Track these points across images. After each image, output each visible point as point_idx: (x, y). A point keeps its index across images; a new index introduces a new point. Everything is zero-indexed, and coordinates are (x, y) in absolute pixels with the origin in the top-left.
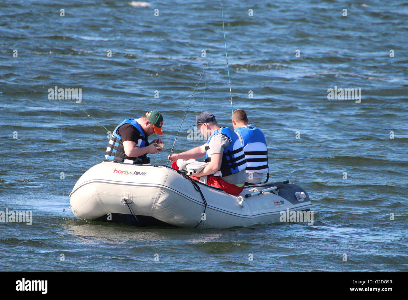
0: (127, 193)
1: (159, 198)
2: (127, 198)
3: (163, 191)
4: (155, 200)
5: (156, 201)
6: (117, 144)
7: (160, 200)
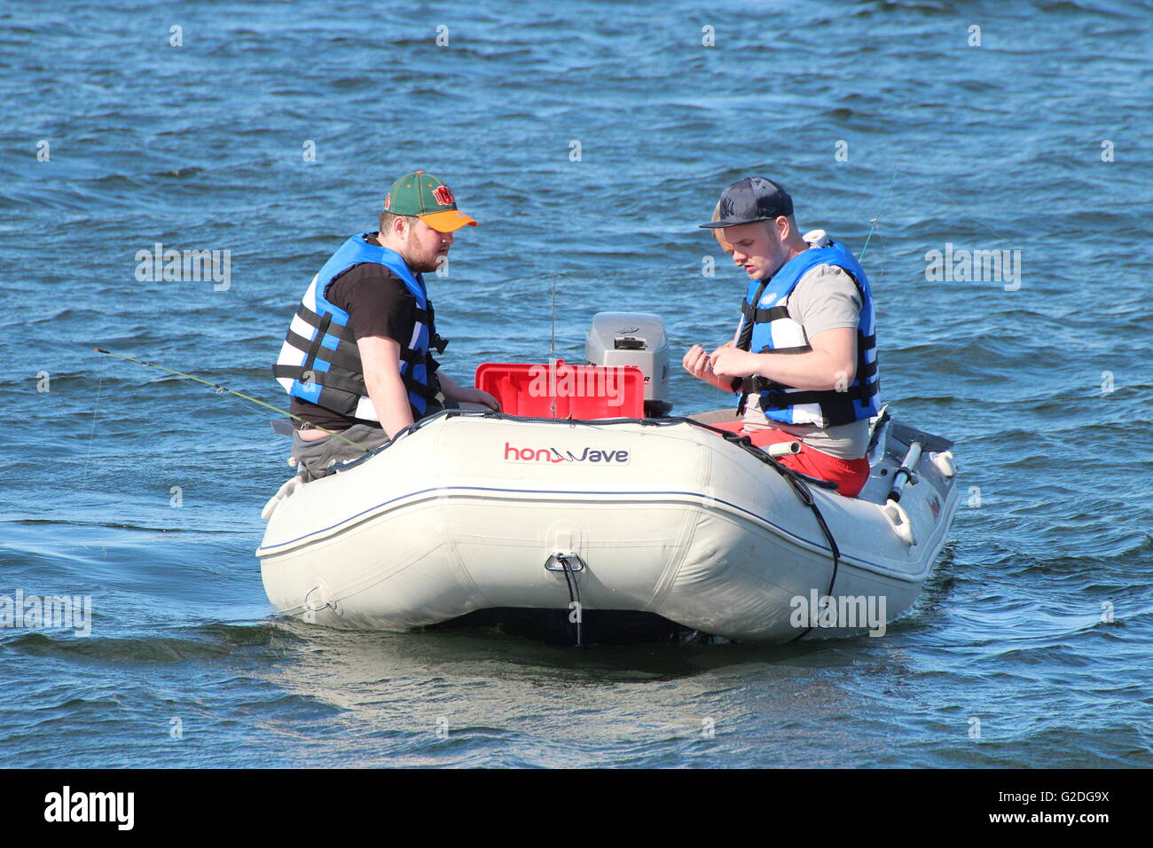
0: (567, 532)
1: (690, 543)
2: (567, 553)
3: (703, 517)
4: (675, 551)
5: (680, 556)
6: (330, 341)
7: (697, 551)
